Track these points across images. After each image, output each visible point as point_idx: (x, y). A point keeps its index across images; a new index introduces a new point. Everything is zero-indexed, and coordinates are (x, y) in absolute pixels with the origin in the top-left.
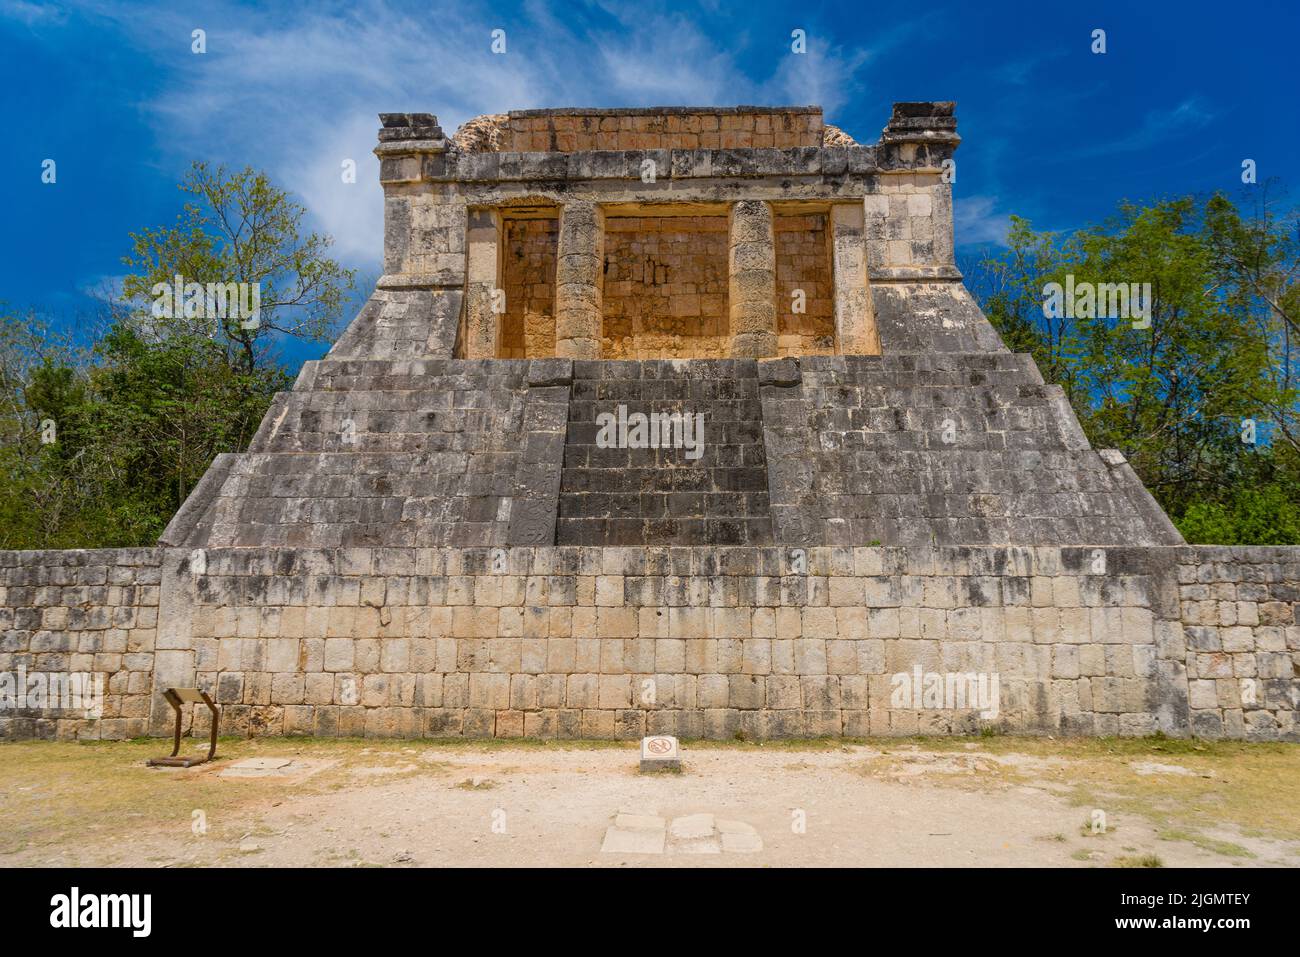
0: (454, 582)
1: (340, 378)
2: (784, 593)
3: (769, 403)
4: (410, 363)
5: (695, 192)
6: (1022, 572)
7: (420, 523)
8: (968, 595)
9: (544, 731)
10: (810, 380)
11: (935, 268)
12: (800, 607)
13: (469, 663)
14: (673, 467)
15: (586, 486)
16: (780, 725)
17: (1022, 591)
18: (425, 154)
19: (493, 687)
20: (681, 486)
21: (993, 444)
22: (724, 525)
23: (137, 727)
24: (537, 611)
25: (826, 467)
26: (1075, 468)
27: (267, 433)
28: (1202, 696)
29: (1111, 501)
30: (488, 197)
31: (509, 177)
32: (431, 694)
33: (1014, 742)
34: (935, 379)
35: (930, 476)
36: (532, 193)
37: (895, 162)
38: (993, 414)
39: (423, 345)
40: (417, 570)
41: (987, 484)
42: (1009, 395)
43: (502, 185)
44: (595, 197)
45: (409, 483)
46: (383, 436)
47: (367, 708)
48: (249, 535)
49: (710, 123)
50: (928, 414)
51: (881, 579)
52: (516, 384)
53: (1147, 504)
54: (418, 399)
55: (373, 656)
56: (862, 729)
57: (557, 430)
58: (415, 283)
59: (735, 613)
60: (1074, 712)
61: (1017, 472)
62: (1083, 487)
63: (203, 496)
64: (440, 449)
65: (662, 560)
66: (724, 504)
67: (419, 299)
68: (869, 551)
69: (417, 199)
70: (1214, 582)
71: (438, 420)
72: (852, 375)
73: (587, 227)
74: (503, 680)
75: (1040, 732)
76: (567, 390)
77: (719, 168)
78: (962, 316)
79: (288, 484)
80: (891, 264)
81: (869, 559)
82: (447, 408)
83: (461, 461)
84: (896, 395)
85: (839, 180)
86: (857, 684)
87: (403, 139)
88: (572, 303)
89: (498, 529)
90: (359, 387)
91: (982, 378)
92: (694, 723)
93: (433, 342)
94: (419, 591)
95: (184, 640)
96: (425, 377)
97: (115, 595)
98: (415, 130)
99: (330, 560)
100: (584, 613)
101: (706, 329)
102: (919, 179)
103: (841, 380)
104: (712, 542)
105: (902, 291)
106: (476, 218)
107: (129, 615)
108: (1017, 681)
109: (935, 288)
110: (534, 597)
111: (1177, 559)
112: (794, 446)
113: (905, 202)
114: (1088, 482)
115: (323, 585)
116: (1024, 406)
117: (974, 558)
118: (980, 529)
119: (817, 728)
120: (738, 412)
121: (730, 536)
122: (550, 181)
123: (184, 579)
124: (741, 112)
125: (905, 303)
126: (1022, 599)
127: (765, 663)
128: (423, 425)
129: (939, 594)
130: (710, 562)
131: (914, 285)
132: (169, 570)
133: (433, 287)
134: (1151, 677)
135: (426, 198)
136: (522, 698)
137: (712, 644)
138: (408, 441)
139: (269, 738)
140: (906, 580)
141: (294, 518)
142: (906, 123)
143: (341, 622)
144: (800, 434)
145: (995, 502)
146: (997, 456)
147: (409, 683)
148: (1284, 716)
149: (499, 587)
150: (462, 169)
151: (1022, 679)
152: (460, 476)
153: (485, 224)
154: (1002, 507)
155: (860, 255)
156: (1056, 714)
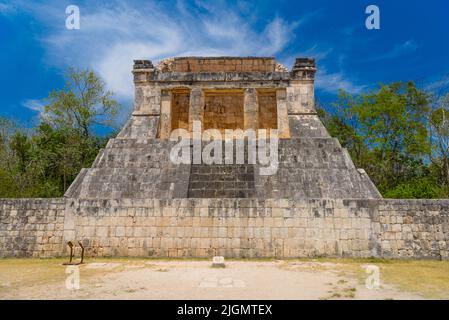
0: (156, 209)
1: (120, 144)
2: (258, 213)
4: (142, 140)
5: (233, 86)
6: (331, 207)
7: (145, 190)
8: (314, 214)
9: (184, 255)
11: (308, 110)
12: (263, 217)
13: (161, 234)
14: (225, 173)
15: (197, 179)
16: (256, 254)
17: (331, 213)
18: (148, 73)
19: (168, 242)
20: (227, 179)
22: (241, 192)
23: (58, 254)
24: (182, 218)
26: (350, 175)
27: (97, 162)
28: (385, 245)
29: (360, 185)
30: (168, 87)
31: (175, 80)
32: (149, 244)
33: (328, 259)
34: (308, 146)
35: (305, 177)
36: (182, 85)
37: (296, 77)
38: (325, 157)
39: (147, 134)
40: (145, 205)
41: (322, 179)
42: (330, 151)
43: (172, 83)
44: (201, 87)
45: (142, 178)
46: (134, 163)
47: (129, 248)
48: (92, 194)
49: (239, 62)
50: (305, 157)
51: (288, 209)
53: (372, 186)
54: (145, 151)
55: (131, 232)
56: (281, 255)
58: (144, 114)
59: (243, 219)
60: (346, 250)
61: (332, 175)
62: (352, 180)
63: (78, 181)
64: (152, 167)
65: (220, 203)
66: (240, 185)
67: (146, 119)
68: (284, 200)
69: (145, 87)
70: (389, 210)
71: (151, 158)
73: (199, 97)
74: (171, 240)
75: (336, 256)
77: (241, 78)
78: (316, 126)
79: (104, 178)
80: (295, 109)
81: (284, 203)
82: (154, 154)
83: (158, 171)
84: (295, 151)
85: (278, 82)
86: (280, 242)
87: (141, 68)
89: (170, 193)
90: (126, 147)
91: (322, 145)
92: (230, 253)
93: (150, 133)
94: (145, 212)
95: (72, 227)
96: (147, 144)
97: (51, 213)
98: (145, 66)
99: (118, 202)
100: (196, 219)
102: (304, 82)
104: (237, 197)
105: (298, 117)
106: (164, 93)
107: (55, 219)
108: (329, 240)
109: (308, 117)
110: (181, 214)
111: (378, 203)
113: (299, 89)
115: (116, 210)
116: (335, 155)
117: (316, 203)
118: (320, 193)
119: (268, 255)
121: (242, 195)
122: (187, 82)
123: (73, 208)
124: (249, 58)
125: (299, 121)
126: (331, 215)
127: (252, 235)
128: (146, 160)
129: (305, 213)
130: (235, 203)
131: (302, 116)
132: (68, 205)
133: (149, 115)
134: (370, 239)
135: (148, 87)
136: (177, 245)
137: (236, 229)
138: (142, 165)
139: (99, 257)
140: (296, 209)
141: (106, 188)
142: (300, 64)
143: (121, 221)
145: (324, 185)
146: (325, 170)
147: (142, 240)
148: (410, 251)
149: (170, 211)
150: (159, 78)
151: (331, 241)
152: (158, 176)
153: (167, 95)
154: (327, 186)
155: (285, 106)
156: (341, 250)
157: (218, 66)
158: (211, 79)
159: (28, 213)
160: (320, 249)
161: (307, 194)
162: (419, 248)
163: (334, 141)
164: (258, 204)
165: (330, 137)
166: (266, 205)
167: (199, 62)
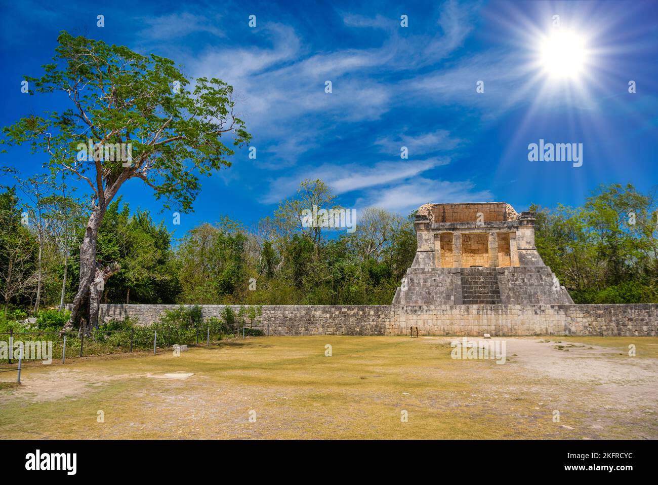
0: (448, 311)
1: (415, 272)
2: (504, 312)
3: (499, 277)
4: (428, 269)
5: (481, 231)
6: (544, 309)
7: (437, 300)
8: (535, 313)
10: (506, 272)
11: (531, 247)
12: (507, 315)
13: (452, 324)
14: (481, 290)
15: (466, 293)
16: (504, 334)
18: (425, 223)
19: (456, 328)
20: (483, 293)
21: (541, 285)
22: (492, 301)
23: (398, 334)
24: (463, 315)
25: (510, 290)
28: (573, 329)
29: (562, 296)
30: (438, 232)
31: (443, 228)
32: (446, 329)
33: (541, 336)
34: (531, 272)
35: (529, 292)
36: (447, 231)
37: (522, 224)
38: (541, 279)
39: (430, 265)
40: (442, 309)
41: (539, 293)
42: (544, 275)
43: (441, 230)
44: (460, 232)
45: (434, 293)
46: (426, 284)
47: (435, 331)
48: (408, 302)
49: (480, 206)
50: (529, 279)
51: (520, 310)
52: (449, 273)
53: (568, 297)
54: (431, 276)
55: (436, 323)
56: (517, 334)
57: (460, 283)
58: (425, 251)
59: (496, 316)
60: (552, 332)
61: (545, 290)
63: (397, 295)
64: (437, 286)
65: (483, 307)
66: (492, 297)
67: (426, 254)
68: (518, 306)
70: (576, 310)
71: (436, 280)
72: (514, 271)
74: (457, 327)
75: (546, 335)
76: (460, 274)
78: (536, 258)
79: (412, 293)
80: (522, 246)
81: (518, 307)
82: (437, 278)
83: (442, 289)
84: (523, 275)
85: (511, 228)
86: (516, 327)
87: (420, 221)
88: (457, 254)
89: (451, 301)
90: (419, 274)
91: (540, 271)
92: (491, 333)
94: (443, 312)
95: (404, 320)
96: (432, 271)
97: (392, 313)
98: (423, 219)
99: (427, 307)
100: (471, 316)
101: (480, 252)
102: (527, 228)
103: (512, 272)
104: (490, 304)
105: (524, 252)
106: (436, 236)
107: (395, 316)
109: (531, 251)
110: (462, 313)
111: (570, 306)
112: (504, 286)
113: (525, 233)
114: (558, 292)
115: (427, 311)
116: (547, 277)
117: (536, 307)
118: (538, 301)
119: (510, 334)
120: (493, 279)
121: (493, 303)
122: (451, 229)
123: (403, 310)
124: (487, 204)
125: (525, 255)
126: (544, 313)
127: (501, 324)
128: (433, 281)
129: (530, 312)
130: (491, 307)
131: (527, 251)
132: (401, 309)
133: (428, 251)
134: (565, 326)
135: (425, 232)
136: (461, 329)
137: (492, 321)
138: (431, 284)
140: (524, 310)
141: (415, 299)
142: (525, 216)
143: (430, 317)
144: (505, 283)
146: (542, 287)
147: (442, 327)
148: (587, 332)
149: (456, 312)
150: (433, 227)
151: (543, 327)
152: (443, 291)
153: (437, 237)
154: (542, 297)
155: (515, 244)
156: (549, 332)
157: (465, 209)
158: (466, 227)
159: (380, 313)
160: (538, 331)
161: (531, 302)
162: (591, 330)
163: (547, 268)
164: (504, 308)
165: (545, 266)
166: (508, 308)
167: (452, 207)
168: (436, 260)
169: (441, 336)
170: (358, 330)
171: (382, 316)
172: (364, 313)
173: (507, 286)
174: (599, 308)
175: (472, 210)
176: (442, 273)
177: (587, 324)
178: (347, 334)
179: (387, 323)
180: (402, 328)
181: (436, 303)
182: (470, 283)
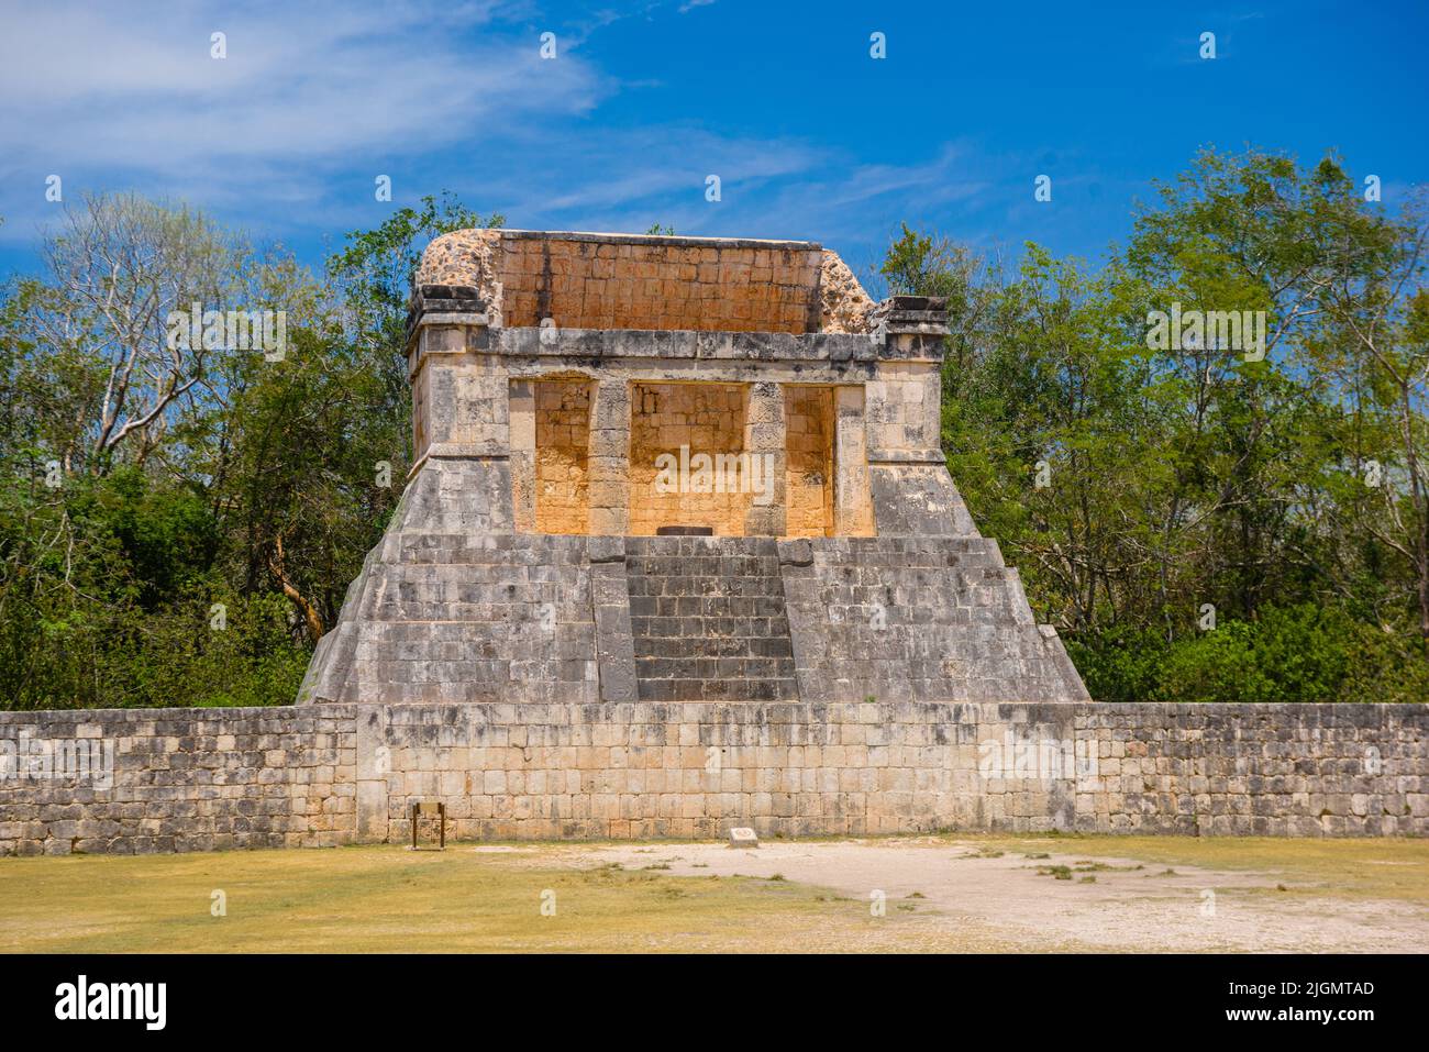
0: (577, 728)
1: (422, 550)
2: (811, 736)
3: (789, 581)
4: (481, 537)
5: (717, 372)
6: (972, 722)
7: (525, 681)
8: (935, 737)
9: (644, 833)
10: (821, 560)
11: (924, 451)
12: (821, 746)
13: (590, 787)
14: (716, 636)
15: (651, 652)
16: (807, 827)
17: (971, 734)
18: (469, 327)
19: (608, 803)
20: (724, 652)
22: (762, 685)
23: (347, 836)
24: (637, 749)
25: (835, 637)
26: (1019, 640)
27: (373, 603)
28: (1084, 805)
29: (1042, 667)
30: (527, 371)
31: (549, 353)
32: (563, 809)
33: (961, 835)
34: (920, 560)
35: (913, 647)
36: (570, 367)
37: (894, 352)
38: (962, 592)
39: (488, 519)
40: (549, 720)
41: (954, 652)
42: (976, 576)
43: (542, 359)
44: (626, 373)
45: (510, 649)
46: (473, 606)
47: (518, 820)
49: (711, 255)
50: (913, 591)
51: (877, 726)
52: (577, 559)
53: (1068, 669)
54: (497, 573)
55: (520, 782)
56: (861, 829)
57: (622, 603)
58: (465, 453)
59: (777, 750)
60: (1000, 816)
61: (977, 643)
62: (1024, 655)
63: (342, 659)
64: (524, 618)
65: (725, 713)
66: (760, 668)
67: (471, 469)
68: (869, 706)
69: (462, 369)
70: (1098, 728)
71: (518, 592)
72: (853, 555)
73: (621, 404)
74: (615, 799)
75: (978, 830)
76: (623, 566)
77: (739, 352)
78: (943, 500)
79: (410, 649)
80: (887, 446)
81: (869, 712)
82: (523, 581)
84: (889, 575)
85: (844, 366)
86: (859, 799)
87: (447, 311)
88: (609, 475)
89: (588, 687)
90: (441, 560)
91: (957, 559)
94: (551, 736)
95: (378, 773)
96: (497, 551)
97: (322, 741)
98: (460, 303)
99: (484, 713)
100: (671, 750)
102: (915, 369)
103: (845, 559)
104: (753, 698)
105: (895, 472)
106: (516, 388)
107: (334, 755)
108: (964, 795)
109: (922, 471)
110: (635, 739)
111: (1075, 711)
112: (810, 620)
113: (900, 389)
114: (1027, 651)
115: (480, 732)
116: (987, 586)
117: (940, 711)
118: (946, 689)
119: (831, 829)
120: (763, 588)
121: (766, 693)
122: (587, 356)
123: (375, 728)
124: (741, 246)
125: (897, 485)
126: (971, 740)
127: (797, 785)
128: (506, 597)
129: (916, 736)
130: (759, 714)
131: (905, 467)
132: (362, 722)
133: (482, 457)
134: (1052, 792)
135: (471, 369)
136: (628, 812)
137: (760, 772)
138: (495, 610)
140: (894, 727)
141: (424, 677)
142: (905, 315)
143: (495, 759)
144: (814, 610)
145: (958, 667)
146: (963, 629)
147: (548, 801)
148: (1135, 818)
149: (610, 733)
150: (504, 344)
151: (967, 795)
152: (550, 643)
153: (523, 392)
154: (964, 670)
155: (860, 434)
156: (989, 817)
157: (643, 266)
158: (655, 353)
159: (263, 742)
160: (944, 814)
161: (919, 691)
162: (1153, 809)
163: (987, 548)
164: (810, 715)
165: (978, 536)
166: (830, 718)
167: (583, 249)
168: (517, 502)
169: (541, 840)
170: (155, 825)
171: (277, 757)
172: (188, 744)
173: (824, 621)
174: (1185, 720)
175: (673, 273)
176: (545, 558)
177: (1138, 786)
178: (101, 848)
179: (297, 791)
180: (367, 811)
181: (520, 694)
182: (667, 608)
